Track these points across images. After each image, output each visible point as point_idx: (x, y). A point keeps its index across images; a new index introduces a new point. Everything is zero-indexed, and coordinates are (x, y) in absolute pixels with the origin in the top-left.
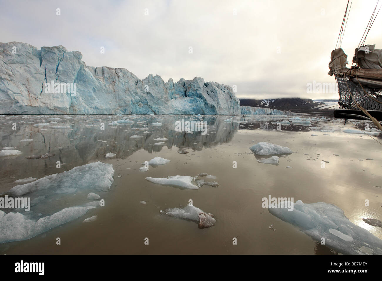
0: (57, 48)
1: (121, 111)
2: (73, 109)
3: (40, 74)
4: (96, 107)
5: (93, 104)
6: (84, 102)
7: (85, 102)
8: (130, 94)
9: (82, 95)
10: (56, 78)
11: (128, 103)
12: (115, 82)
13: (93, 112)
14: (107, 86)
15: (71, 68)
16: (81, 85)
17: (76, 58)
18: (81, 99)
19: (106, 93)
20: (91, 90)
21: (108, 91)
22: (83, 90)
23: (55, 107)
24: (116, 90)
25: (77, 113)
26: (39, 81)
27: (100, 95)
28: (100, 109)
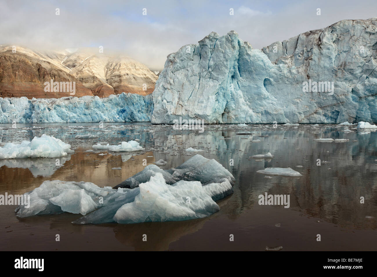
0: (208, 38)
1: (325, 115)
2: (228, 117)
3: (195, 75)
4: (265, 111)
5: (261, 106)
6: (247, 104)
7: (249, 104)
8: (349, 76)
9: (246, 93)
10: (209, 76)
11: (343, 97)
12: (311, 59)
13: (260, 119)
14: (294, 71)
15: (222, 59)
16: (247, 78)
17: (229, 42)
18: (242, 100)
19: (291, 84)
20: (261, 84)
21: (294, 78)
22: (248, 86)
23: (195, 114)
24: (310, 74)
25: (233, 122)
26: (192, 84)
27: (279, 90)
28: (273, 114)
